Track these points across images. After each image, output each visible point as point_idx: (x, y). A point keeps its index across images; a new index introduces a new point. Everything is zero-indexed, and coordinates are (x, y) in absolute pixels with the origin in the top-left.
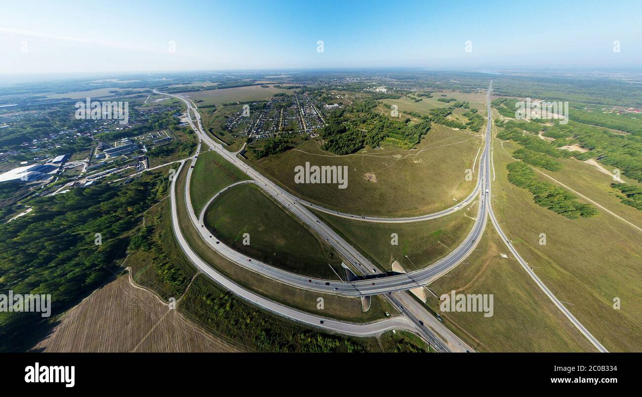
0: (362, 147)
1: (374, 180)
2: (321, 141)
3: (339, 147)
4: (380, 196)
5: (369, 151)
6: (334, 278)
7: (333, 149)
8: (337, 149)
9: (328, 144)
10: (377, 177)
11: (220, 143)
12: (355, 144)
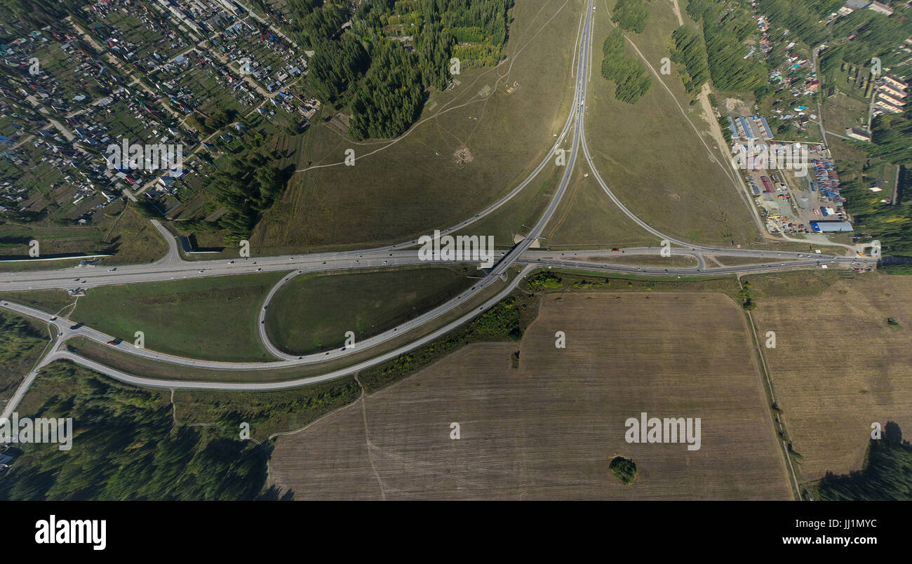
0: (425, 96)
1: (469, 158)
2: (338, 118)
3: (385, 118)
4: (484, 178)
5: (441, 101)
6: (475, 281)
7: (376, 128)
8: (384, 126)
9: (359, 120)
10: (471, 150)
11: (75, 263)
12: (408, 94)
